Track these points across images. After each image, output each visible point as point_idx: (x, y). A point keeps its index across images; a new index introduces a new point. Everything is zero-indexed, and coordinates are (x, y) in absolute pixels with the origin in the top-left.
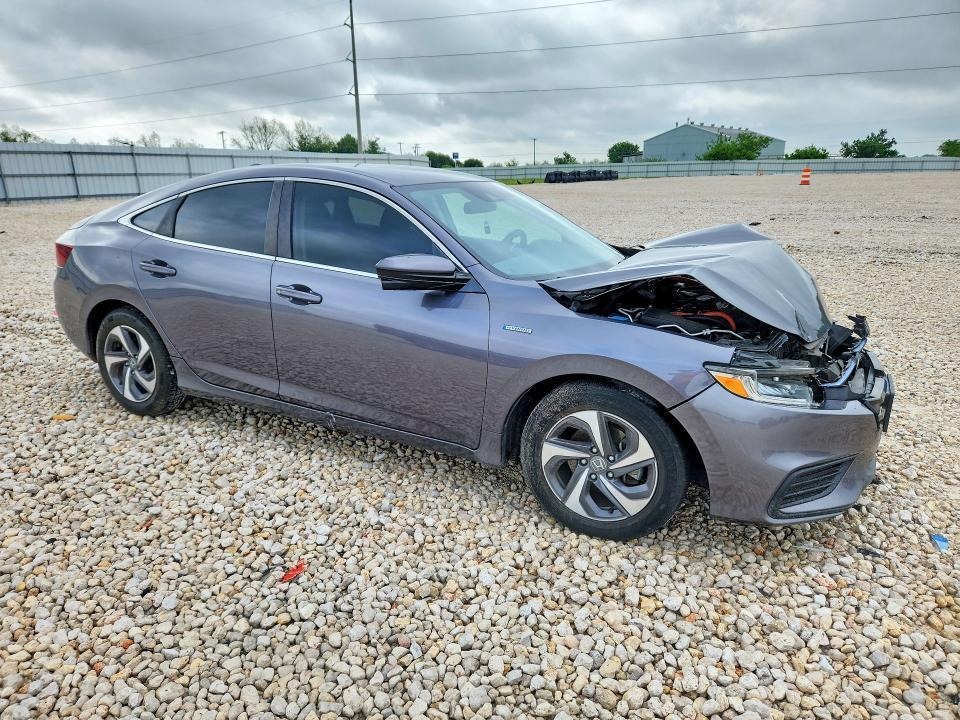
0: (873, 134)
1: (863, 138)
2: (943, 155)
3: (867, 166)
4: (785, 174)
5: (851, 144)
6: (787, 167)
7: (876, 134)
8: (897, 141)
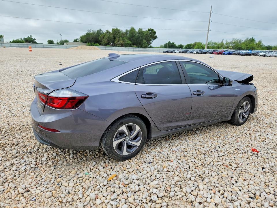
0: (28, 36)
1: (26, 38)
2: (49, 44)
3: (28, 46)
4: (12, 47)
5: (23, 39)
6: (12, 45)
7: (29, 36)
8: (35, 39)
